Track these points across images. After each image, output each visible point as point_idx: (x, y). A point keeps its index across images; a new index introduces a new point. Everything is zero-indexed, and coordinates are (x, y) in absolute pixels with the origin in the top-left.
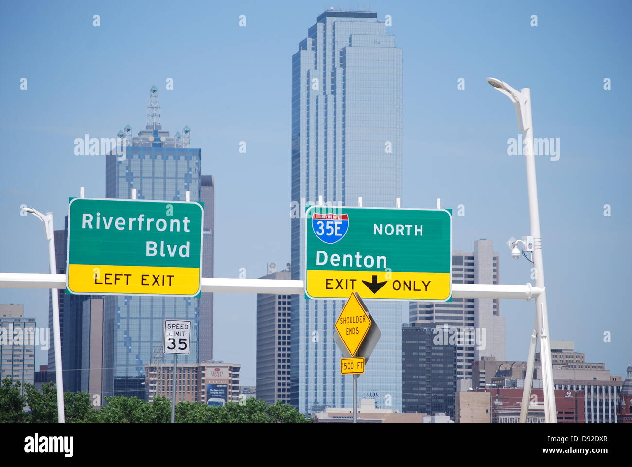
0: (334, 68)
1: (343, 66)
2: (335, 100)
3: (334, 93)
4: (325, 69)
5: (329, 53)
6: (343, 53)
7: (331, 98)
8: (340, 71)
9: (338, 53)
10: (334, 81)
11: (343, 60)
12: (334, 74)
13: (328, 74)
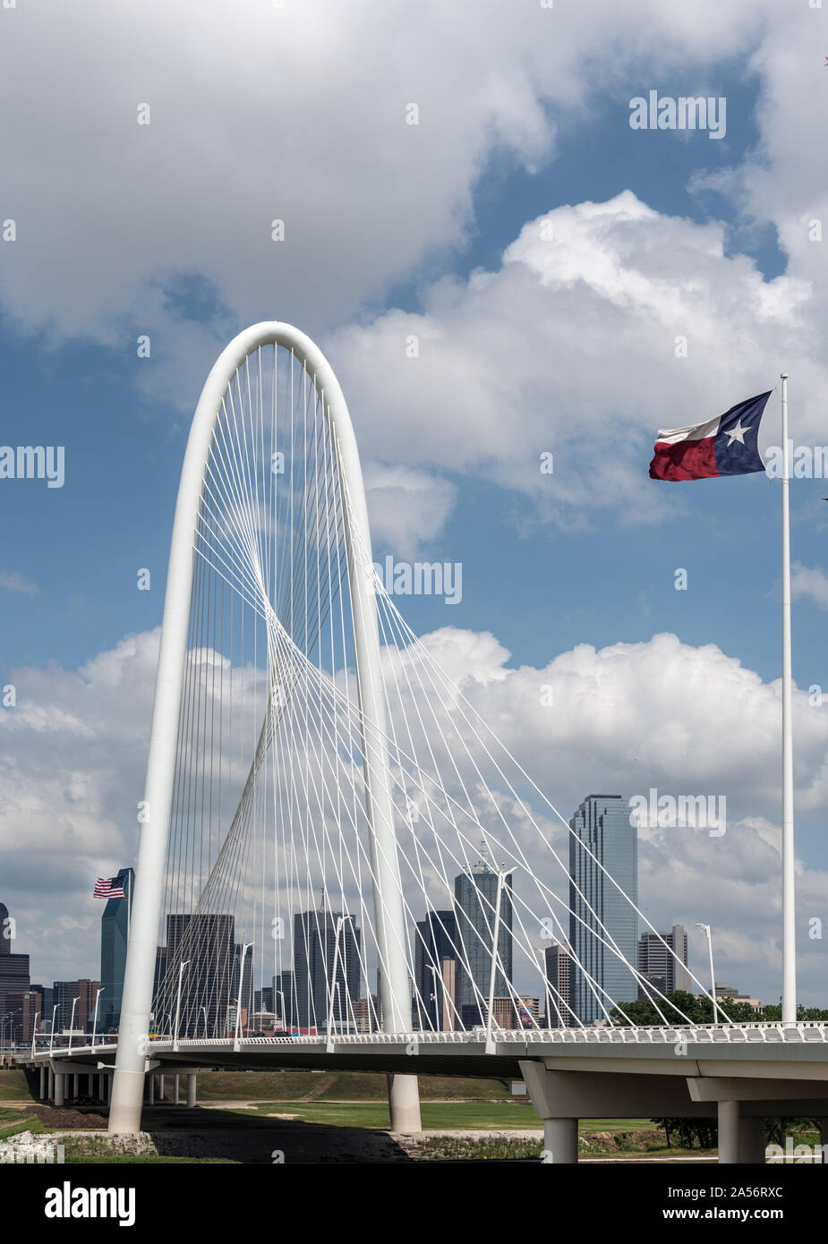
0: (596, 827)
1: (601, 826)
2: (597, 845)
3: (596, 841)
4: (590, 828)
5: (593, 818)
6: (601, 818)
7: (594, 844)
8: (599, 828)
9: (598, 820)
10: (596, 834)
11: (601, 823)
12: (596, 830)
13: (592, 829)
